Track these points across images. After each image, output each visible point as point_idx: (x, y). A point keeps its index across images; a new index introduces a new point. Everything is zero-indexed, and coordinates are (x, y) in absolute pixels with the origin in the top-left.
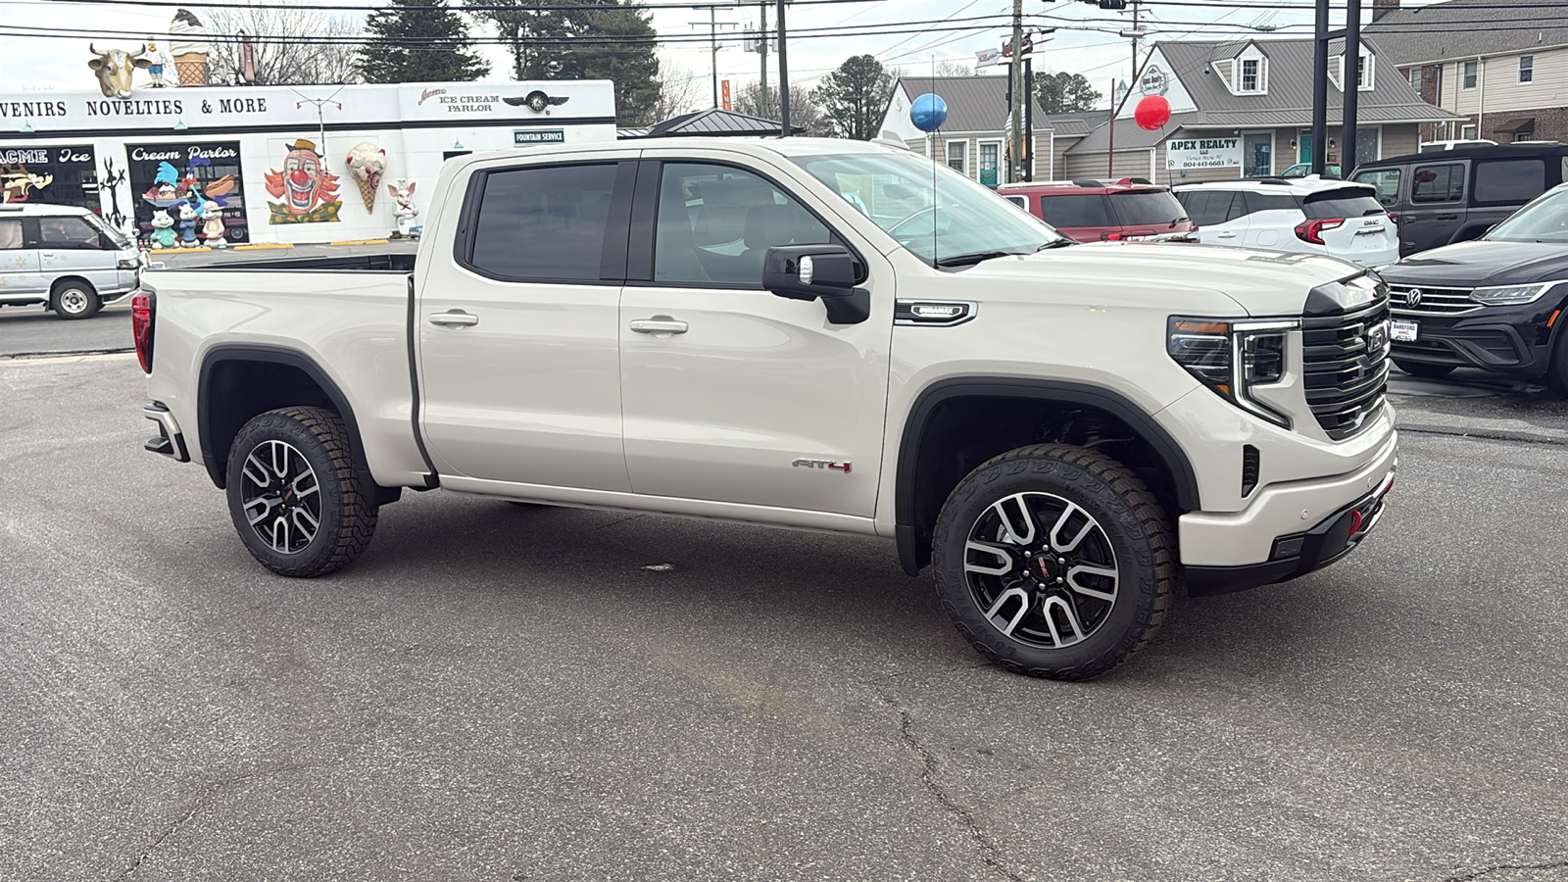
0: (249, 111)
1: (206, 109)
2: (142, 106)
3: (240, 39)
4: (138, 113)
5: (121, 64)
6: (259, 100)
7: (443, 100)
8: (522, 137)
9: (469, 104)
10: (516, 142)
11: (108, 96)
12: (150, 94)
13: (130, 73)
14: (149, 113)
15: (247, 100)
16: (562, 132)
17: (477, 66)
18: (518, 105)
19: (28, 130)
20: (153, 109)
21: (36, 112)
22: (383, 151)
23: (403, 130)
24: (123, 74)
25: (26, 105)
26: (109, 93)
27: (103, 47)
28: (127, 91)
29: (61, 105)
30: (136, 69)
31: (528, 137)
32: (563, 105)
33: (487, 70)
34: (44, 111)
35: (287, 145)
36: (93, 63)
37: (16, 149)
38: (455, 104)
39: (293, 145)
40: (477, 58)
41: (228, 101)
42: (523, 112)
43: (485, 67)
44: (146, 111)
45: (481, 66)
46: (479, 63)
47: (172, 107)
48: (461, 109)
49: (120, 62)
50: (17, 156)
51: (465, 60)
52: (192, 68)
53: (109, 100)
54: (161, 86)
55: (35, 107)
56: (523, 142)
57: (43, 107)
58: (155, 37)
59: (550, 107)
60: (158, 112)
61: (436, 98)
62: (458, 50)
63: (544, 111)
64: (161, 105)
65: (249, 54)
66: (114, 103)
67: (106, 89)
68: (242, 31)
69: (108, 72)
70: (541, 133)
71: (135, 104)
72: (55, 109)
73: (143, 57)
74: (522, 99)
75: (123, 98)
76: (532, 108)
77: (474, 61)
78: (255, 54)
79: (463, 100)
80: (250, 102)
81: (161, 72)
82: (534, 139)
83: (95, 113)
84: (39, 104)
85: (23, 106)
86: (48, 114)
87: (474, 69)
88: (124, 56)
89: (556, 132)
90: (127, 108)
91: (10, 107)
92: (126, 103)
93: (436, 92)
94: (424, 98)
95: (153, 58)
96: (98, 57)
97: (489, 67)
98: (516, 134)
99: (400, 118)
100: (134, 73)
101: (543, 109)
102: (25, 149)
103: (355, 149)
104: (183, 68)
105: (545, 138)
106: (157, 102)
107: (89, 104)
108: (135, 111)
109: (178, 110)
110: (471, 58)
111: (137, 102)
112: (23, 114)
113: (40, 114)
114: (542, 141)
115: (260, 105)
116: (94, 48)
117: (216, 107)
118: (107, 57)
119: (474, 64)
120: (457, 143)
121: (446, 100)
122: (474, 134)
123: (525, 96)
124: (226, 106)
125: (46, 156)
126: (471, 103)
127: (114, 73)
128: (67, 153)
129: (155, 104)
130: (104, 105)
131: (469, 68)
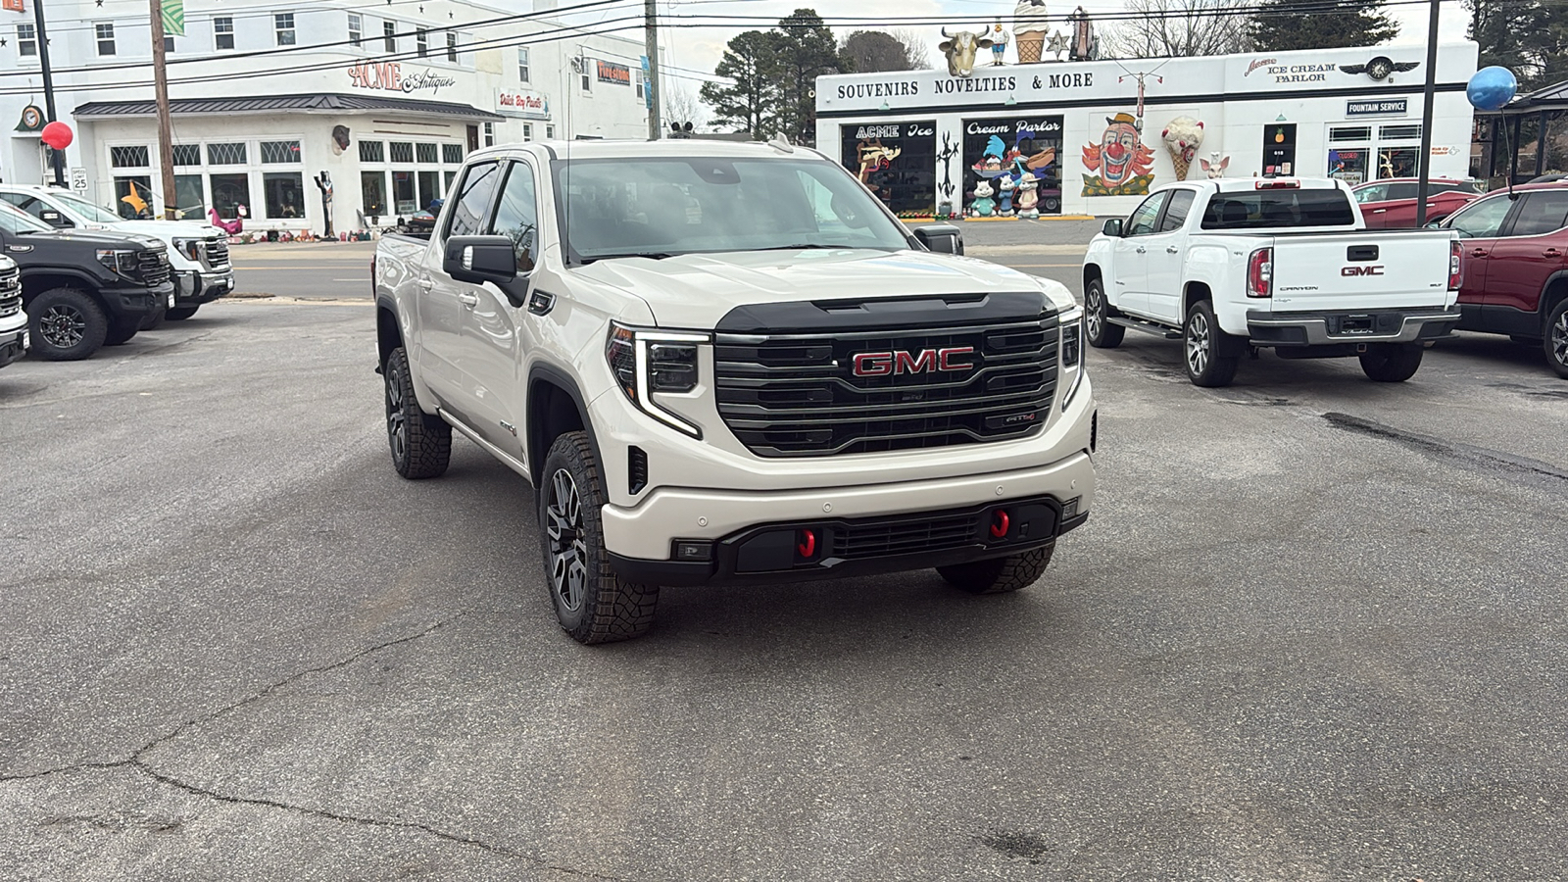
0: (1075, 85)
1: (1037, 85)
2: (981, 84)
3: (1078, 17)
4: (977, 90)
5: (967, 45)
6: (1086, 75)
7: (1271, 71)
8: (1356, 108)
9: (1300, 74)
10: (1348, 113)
11: (953, 75)
12: (990, 71)
13: (973, 53)
14: (986, 89)
15: (1075, 75)
16: (1405, 101)
17: (1383, 29)
18: (1356, 73)
19: (886, 108)
20: (990, 85)
21: (894, 92)
22: (1201, 125)
23: (1226, 102)
24: (966, 54)
25: (887, 85)
26: (954, 72)
27: (951, 30)
28: (967, 70)
29: (914, 85)
30: (980, 49)
31: (1363, 108)
32: (1411, 71)
33: (1395, 32)
34: (900, 92)
35: (1108, 119)
36: (943, 46)
37: (875, 125)
38: (1284, 75)
39: (1113, 119)
40: (1383, 19)
41: (1058, 76)
42: (1362, 81)
43: (1392, 29)
44: (984, 88)
45: (1387, 28)
46: (1385, 25)
47: (1007, 84)
48: (1291, 79)
49: (965, 43)
50: (876, 132)
51: (1370, 23)
52: (1030, 46)
53: (954, 79)
54: (1001, 64)
55: (894, 86)
56: (1357, 113)
57: (900, 86)
58: (1002, 19)
59: (1394, 74)
60: (994, 89)
61: (1266, 67)
62: (1365, 12)
63: (1387, 79)
64: (998, 81)
65: (1084, 30)
66: (957, 81)
67: (952, 68)
68: (1080, 9)
69: (955, 53)
70: (1380, 103)
71: (975, 82)
72: (910, 88)
73: (987, 37)
74: (1362, 66)
75: (964, 76)
76: (1373, 76)
77: (1379, 23)
78: (1090, 30)
79: (1294, 69)
80: (1078, 77)
81: (1003, 51)
82: (1370, 109)
83: (941, 91)
84: (897, 84)
85: (884, 86)
86: (903, 93)
87: (1378, 31)
88: (970, 38)
89: (1398, 102)
90: (968, 85)
91: (875, 87)
92: (967, 81)
93: (1265, 62)
94: (1251, 69)
95: (997, 38)
96: (949, 40)
97: (1396, 29)
98: (1349, 104)
99: (1223, 90)
100: (977, 53)
101: (1385, 75)
102: (882, 125)
103: (1173, 122)
104: (1022, 46)
105: (1384, 109)
106: (994, 79)
107: (937, 82)
108: (975, 88)
109: (1012, 87)
110: (1378, 19)
111: (977, 80)
112: (884, 93)
113: (897, 94)
114: (1379, 112)
115: (1087, 79)
116: (945, 31)
117: (1046, 82)
118: (956, 39)
119: (1380, 26)
120: (1281, 115)
121: (1276, 70)
122: (1302, 105)
123: (1365, 63)
124: (1054, 82)
125: (898, 131)
126: (1303, 73)
127: (960, 54)
128: (914, 128)
129: (992, 81)
130: (950, 83)
131: (1373, 31)
